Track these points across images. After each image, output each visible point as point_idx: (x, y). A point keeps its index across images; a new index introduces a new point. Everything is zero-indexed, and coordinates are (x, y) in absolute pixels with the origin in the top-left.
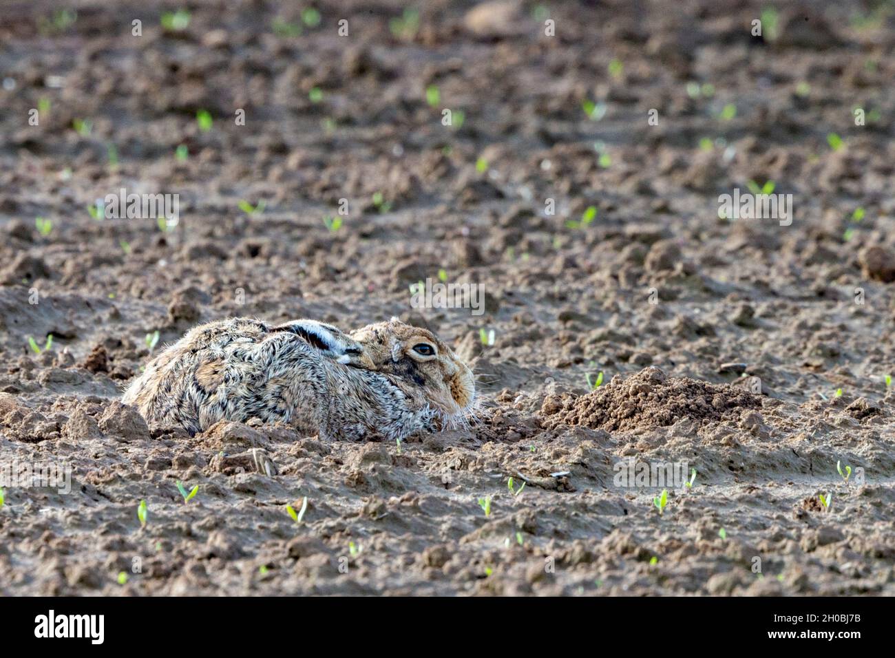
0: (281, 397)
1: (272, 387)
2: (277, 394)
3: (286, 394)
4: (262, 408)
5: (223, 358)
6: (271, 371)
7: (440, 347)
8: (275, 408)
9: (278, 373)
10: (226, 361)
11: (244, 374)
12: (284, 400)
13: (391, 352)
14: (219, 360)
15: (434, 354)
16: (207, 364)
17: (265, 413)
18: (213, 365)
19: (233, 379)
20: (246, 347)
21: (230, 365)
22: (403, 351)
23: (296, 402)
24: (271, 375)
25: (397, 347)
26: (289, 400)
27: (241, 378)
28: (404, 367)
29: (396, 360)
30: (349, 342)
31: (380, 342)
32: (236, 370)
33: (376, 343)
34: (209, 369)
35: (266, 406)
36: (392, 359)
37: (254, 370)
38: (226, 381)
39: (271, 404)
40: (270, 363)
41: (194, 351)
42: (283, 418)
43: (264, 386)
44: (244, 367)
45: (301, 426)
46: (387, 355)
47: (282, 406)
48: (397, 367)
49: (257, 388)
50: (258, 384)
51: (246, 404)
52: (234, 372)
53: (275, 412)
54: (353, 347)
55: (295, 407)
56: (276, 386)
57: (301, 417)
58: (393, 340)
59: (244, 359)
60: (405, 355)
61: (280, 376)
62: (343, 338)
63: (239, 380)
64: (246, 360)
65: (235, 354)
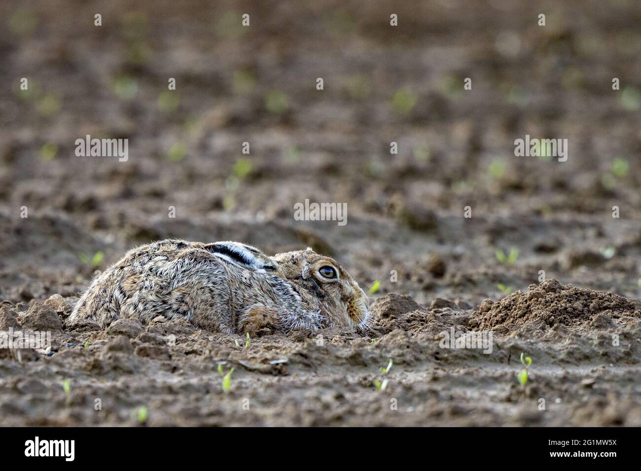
0: (183, 302)
1: (176, 294)
2: (179, 299)
3: (187, 299)
4: (167, 309)
5: (141, 273)
6: (176, 283)
7: (342, 273)
8: (178, 310)
9: (180, 284)
10: (143, 275)
11: (153, 284)
12: (186, 303)
13: (301, 271)
14: (138, 274)
15: (336, 278)
16: (129, 277)
17: (170, 314)
18: (133, 277)
19: (146, 288)
20: (160, 264)
21: (145, 278)
22: (311, 272)
23: (195, 305)
24: (176, 285)
25: (306, 268)
26: (190, 303)
27: (151, 287)
28: (310, 284)
29: (305, 278)
30: (267, 261)
31: (294, 263)
32: (148, 282)
33: (290, 263)
34: (130, 281)
35: (170, 308)
36: (302, 276)
37: (162, 282)
38: (141, 289)
39: (175, 307)
40: (174, 277)
41: (122, 268)
42: (186, 317)
43: (170, 293)
44: (154, 280)
45: (201, 322)
46: (297, 273)
47: (184, 308)
48: (305, 283)
49: (163, 295)
50: (165, 292)
51: (154, 306)
52: (147, 283)
53: (179, 313)
54: (270, 264)
55: (195, 309)
56: (178, 293)
57: (200, 316)
58: (304, 263)
59: (157, 274)
60: (312, 275)
61: (183, 285)
62: (262, 257)
63: (149, 289)
64: (158, 275)
65: (151, 270)
